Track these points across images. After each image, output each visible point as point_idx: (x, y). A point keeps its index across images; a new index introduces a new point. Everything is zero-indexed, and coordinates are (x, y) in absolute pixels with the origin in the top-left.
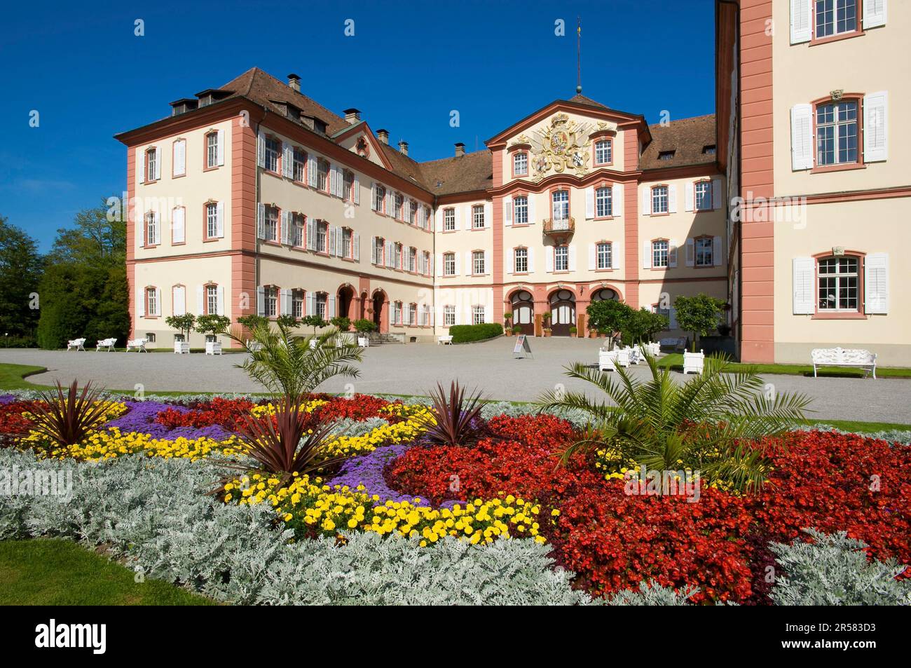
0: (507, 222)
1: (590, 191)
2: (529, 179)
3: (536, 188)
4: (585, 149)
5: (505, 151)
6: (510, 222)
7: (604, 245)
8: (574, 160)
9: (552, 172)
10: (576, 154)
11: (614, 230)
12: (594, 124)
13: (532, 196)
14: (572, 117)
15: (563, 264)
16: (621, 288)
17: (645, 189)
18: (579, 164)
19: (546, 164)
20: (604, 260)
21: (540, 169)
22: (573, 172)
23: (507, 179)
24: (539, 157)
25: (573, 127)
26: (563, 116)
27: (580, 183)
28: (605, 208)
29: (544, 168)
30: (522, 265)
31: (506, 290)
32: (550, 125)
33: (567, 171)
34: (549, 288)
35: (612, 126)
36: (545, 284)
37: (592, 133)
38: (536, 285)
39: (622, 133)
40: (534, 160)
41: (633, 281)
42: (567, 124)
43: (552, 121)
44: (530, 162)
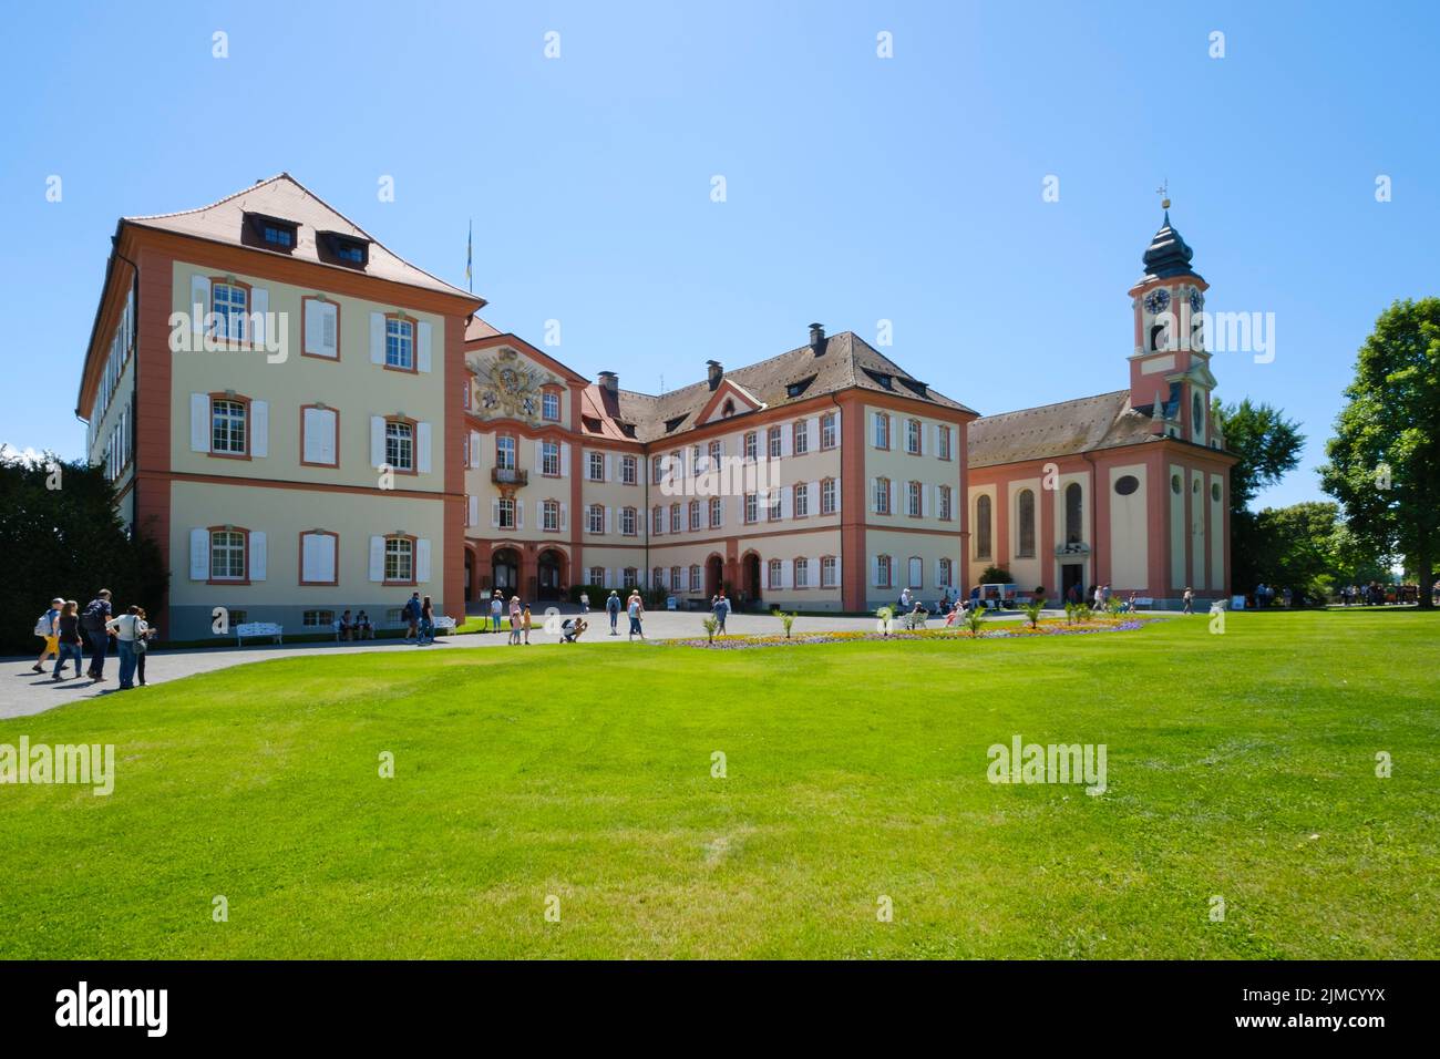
1: (539, 443)
2: (473, 413)
3: (483, 426)
4: (535, 397)
7: (552, 505)
8: (525, 407)
9: (500, 413)
10: (527, 400)
11: (561, 490)
12: (543, 372)
13: (475, 436)
14: (521, 357)
15: (506, 519)
16: (568, 550)
17: (586, 454)
18: (530, 413)
19: (493, 402)
20: (551, 522)
21: (487, 406)
22: (523, 419)
24: (485, 390)
25: (522, 368)
26: (514, 353)
27: (532, 433)
28: (550, 467)
29: (491, 406)
33: (516, 416)
34: (494, 545)
35: (561, 380)
36: (490, 541)
37: (542, 382)
38: (479, 541)
39: (569, 391)
40: (478, 393)
41: (577, 544)
42: (516, 362)
43: (501, 351)
44: (473, 394)
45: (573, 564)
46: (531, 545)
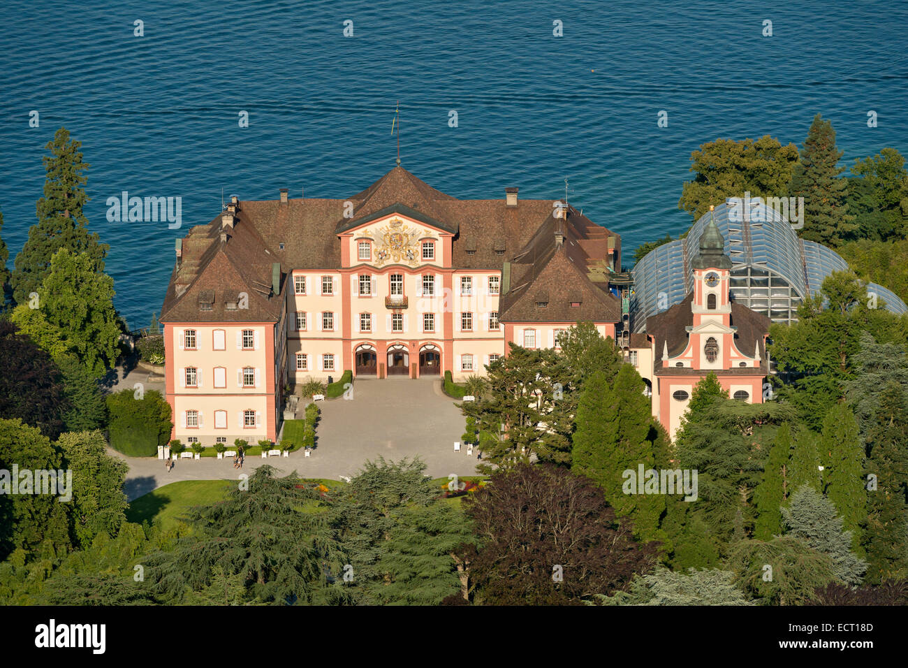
0: (354, 293)
1: (418, 277)
2: (372, 264)
3: (380, 271)
4: (416, 248)
5: (352, 239)
6: (357, 294)
7: (429, 316)
8: (407, 256)
9: (391, 262)
10: (409, 251)
11: (436, 306)
12: (421, 230)
13: (374, 277)
14: (406, 221)
15: (397, 325)
16: (441, 344)
17: (457, 278)
18: (411, 259)
19: (386, 255)
20: (428, 324)
21: (381, 258)
22: (407, 263)
23: (354, 262)
24: (380, 249)
25: (406, 230)
27: (412, 271)
28: (428, 290)
29: (384, 257)
30: (365, 326)
31: (354, 344)
32: (389, 225)
33: (402, 262)
34: (388, 343)
35: (435, 233)
36: (385, 341)
37: (420, 237)
38: (378, 341)
39: (441, 239)
40: (376, 250)
41: (449, 340)
42: (401, 228)
43: (391, 222)
44: (373, 251)
45: (445, 353)
46: (414, 342)
